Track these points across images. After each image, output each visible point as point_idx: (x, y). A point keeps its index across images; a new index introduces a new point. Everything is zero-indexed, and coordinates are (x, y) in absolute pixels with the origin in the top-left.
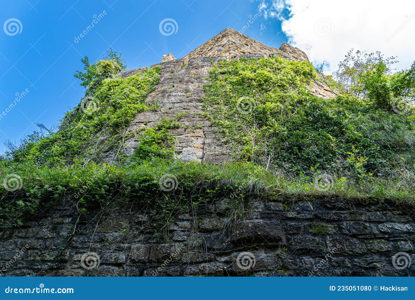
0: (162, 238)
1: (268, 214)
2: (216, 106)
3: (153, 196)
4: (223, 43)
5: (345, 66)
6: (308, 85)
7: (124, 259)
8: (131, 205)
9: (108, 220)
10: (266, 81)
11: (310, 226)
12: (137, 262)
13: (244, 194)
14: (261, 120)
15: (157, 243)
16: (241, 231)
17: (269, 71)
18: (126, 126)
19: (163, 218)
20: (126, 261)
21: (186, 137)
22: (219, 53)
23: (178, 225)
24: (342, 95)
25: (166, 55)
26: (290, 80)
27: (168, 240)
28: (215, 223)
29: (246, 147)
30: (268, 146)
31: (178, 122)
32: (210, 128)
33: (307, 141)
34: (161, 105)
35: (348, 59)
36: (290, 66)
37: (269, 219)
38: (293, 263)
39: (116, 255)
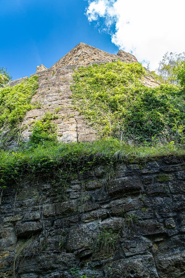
0: (62, 198)
1: (130, 172)
2: (81, 100)
3: (52, 170)
4: (79, 54)
5: (163, 64)
6: (141, 79)
7: (39, 216)
8: (37, 179)
9: (23, 191)
10: (112, 79)
11: (158, 177)
12: (48, 217)
13: (113, 161)
14: (113, 107)
15: (59, 202)
16: (115, 186)
17: (114, 72)
18: (21, 122)
19: (61, 184)
20: (41, 217)
21: (64, 124)
22: (77, 62)
23: (72, 188)
24: (163, 84)
25: (39, 66)
26: (129, 77)
27: (67, 199)
28: (96, 183)
29: (106, 127)
30: (120, 124)
31: (57, 115)
32: (79, 116)
33: (145, 118)
34: (43, 104)
35: (165, 59)
36: (127, 67)
37: (132, 176)
38: (150, 203)
39: (33, 214)
